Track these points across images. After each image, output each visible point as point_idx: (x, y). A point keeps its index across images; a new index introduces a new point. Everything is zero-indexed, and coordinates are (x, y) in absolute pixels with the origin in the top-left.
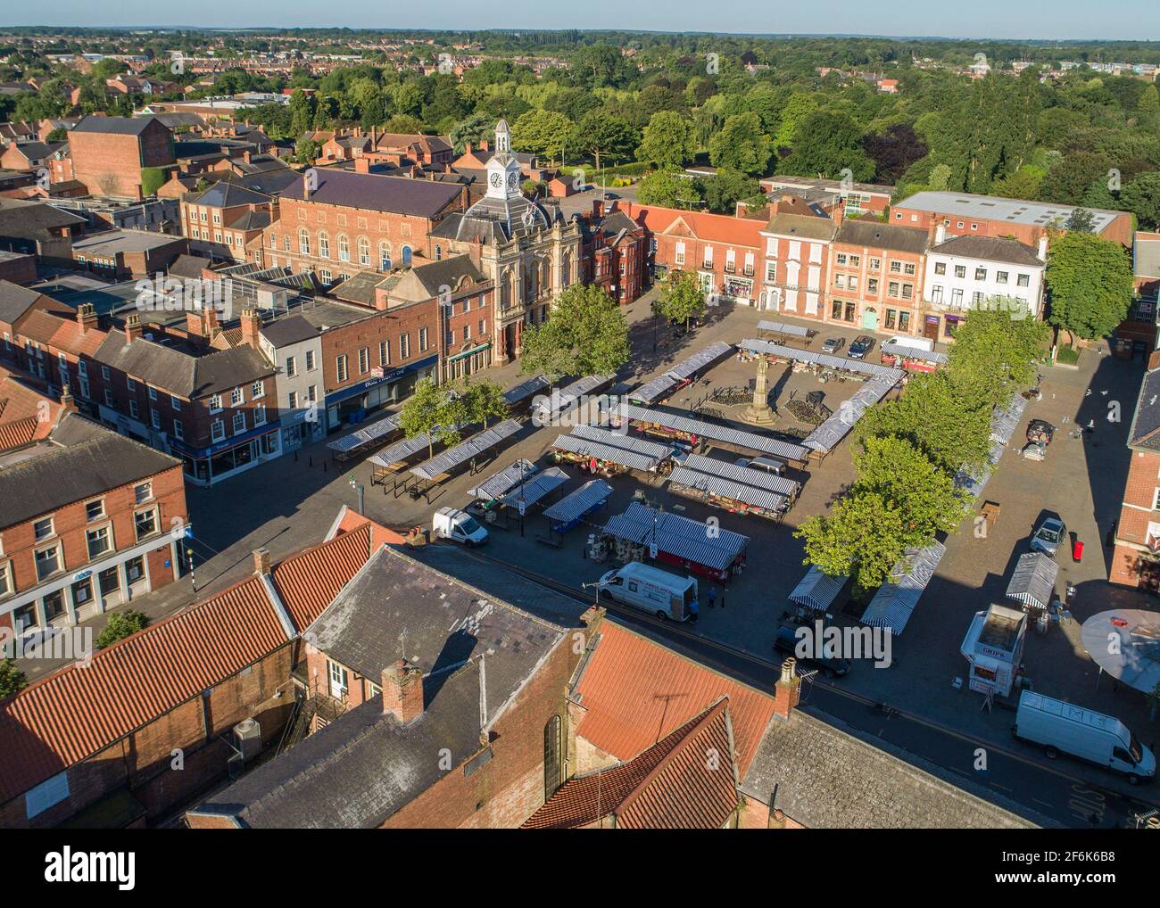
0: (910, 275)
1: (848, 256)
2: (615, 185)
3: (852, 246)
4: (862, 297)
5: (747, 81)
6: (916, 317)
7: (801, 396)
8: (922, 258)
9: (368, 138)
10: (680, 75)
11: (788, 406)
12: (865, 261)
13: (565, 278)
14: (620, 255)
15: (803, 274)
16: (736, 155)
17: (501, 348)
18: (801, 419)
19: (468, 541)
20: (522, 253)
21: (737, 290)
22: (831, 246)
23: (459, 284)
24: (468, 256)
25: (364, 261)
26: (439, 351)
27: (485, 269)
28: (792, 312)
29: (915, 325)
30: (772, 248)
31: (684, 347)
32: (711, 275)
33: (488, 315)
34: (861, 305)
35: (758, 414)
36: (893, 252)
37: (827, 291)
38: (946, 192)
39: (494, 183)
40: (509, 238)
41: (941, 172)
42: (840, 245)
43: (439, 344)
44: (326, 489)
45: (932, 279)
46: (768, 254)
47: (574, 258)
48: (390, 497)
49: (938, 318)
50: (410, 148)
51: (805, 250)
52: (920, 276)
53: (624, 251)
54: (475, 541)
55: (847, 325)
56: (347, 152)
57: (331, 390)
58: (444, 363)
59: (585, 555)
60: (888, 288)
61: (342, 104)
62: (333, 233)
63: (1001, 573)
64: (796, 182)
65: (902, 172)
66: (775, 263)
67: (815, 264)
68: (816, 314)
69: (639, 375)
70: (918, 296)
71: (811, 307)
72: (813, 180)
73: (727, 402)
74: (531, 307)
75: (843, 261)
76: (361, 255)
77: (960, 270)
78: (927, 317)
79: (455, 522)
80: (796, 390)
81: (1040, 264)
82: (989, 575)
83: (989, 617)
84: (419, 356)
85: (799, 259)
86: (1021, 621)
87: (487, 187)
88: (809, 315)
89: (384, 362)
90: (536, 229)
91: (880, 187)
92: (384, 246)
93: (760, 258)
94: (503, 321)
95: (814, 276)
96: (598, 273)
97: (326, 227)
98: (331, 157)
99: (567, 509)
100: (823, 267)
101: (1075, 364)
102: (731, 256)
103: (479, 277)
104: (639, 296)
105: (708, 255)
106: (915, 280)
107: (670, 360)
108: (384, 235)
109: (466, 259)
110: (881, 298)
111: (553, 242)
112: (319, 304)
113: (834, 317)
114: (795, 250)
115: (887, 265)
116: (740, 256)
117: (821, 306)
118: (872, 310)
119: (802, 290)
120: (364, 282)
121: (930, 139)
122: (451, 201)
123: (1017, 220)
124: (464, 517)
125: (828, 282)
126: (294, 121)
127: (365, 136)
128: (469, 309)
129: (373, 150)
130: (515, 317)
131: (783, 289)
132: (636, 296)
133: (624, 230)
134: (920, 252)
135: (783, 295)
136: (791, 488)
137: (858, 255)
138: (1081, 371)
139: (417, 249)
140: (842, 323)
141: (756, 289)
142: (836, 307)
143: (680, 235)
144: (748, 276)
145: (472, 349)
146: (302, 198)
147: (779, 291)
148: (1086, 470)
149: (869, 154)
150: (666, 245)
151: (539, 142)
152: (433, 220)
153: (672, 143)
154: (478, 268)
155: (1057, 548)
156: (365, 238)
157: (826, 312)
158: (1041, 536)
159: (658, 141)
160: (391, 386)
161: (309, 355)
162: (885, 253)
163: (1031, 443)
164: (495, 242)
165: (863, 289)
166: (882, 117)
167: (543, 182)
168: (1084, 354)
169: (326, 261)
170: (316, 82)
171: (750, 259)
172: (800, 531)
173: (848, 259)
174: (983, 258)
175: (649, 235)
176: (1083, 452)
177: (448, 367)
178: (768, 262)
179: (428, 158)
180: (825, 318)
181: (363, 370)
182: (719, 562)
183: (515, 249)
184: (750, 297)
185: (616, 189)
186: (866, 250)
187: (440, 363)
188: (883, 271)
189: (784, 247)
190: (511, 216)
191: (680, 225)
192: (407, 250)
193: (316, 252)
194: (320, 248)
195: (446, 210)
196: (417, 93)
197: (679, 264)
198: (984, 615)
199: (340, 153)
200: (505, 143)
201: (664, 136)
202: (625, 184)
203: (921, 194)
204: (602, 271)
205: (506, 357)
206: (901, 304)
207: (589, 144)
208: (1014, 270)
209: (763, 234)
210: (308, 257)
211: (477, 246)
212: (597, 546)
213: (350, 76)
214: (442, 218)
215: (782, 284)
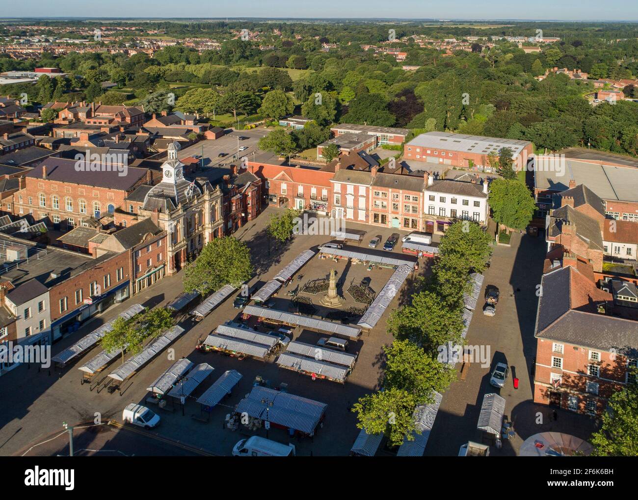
0: (416, 202)
1: (381, 192)
2: (246, 129)
3: (382, 188)
4: (390, 212)
5: (323, 57)
6: (421, 222)
7: (358, 282)
8: (421, 194)
9: (89, 107)
10: (284, 54)
11: (349, 290)
12: (390, 195)
13: (213, 218)
14: (247, 196)
15: (356, 201)
16: (316, 113)
17: (172, 266)
18: (358, 300)
19: (147, 427)
20: (185, 213)
21: (318, 207)
22: (371, 188)
23: (144, 238)
24: (150, 218)
25: (82, 211)
26: (131, 277)
27: (161, 225)
28: (351, 219)
29: (421, 226)
30: (337, 186)
31: (287, 250)
32: (302, 200)
33: (163, 250)
34: (390, 217)
35: (332, 300)
36: (407, 191)
37: (370, 209)
38: (434, 132)
39: (167, 175)
40: (176, 206)
41: (431, 122)
42: (376, 187)
43: (131, 274)
44: (49, 391)
45: (427, 203)
46: (335, 191)
47: (218, 207)
48: (94, 393)
49: (433, 223)
50: (116, 115)
51: (356, 190)
52: (421, 202)
53: (250, 194)
54: (151, 426)
55: (383, 225)
56: (76, 115)
57: (55, 319)
58: (134, 283)
59: (224, 426)
60: (404, 208)
61: (73, 81)
62: (62, 197)
63: (474, 403)
64: (351, 129)
65: (411, 119)
66: (340, 195)
67: (362, 196)
68: (365, 220)
69: (259, 275)
70: (421, 212)
71: (362, 216)
72: (361, 127)
73: (313, 291)
74: (191, 238)
75: (378, 195)
76: (80, 208)
77: (442, 200)
78: (427, 222)
79: (137, 415)
80: (354, 278)
81: (484, 196)
82: (468, 405)
83: (468, 449)
84: (118, 283)
85: (353, 194)
86: (486, 450)
87: (162, 177)
88: (361, 221)
89: (93, 293)
90: (193, 197)
91: (399, 130)
92: (96, 204)
93: (331, 192)
94: (173, 251)
95: (362, 203)
96: (234, 208)
97: (57, 193)
98: (64, 119)
99: (212, 397)
100: (367, 197)
101: (508, 244)
102: (314, 191)
103: (157, 230)
104: (260, 213)
105: (301, 190)
106: (419, 204)
107: (278, 261)
108: (95, 199)
109: (149, 221)
110: (400, 213)
111: (204, 201)
112: (50, 251)
113: (375, 221)
114: (350, 188)
115: (403, 197)
116: (319, 192)
117: (367, 216)
118: (396, 218)
119: (356, 208)
120: (82, 233)
121: (425, 99)
122: (140, 179)
123: (474, 151)
124: (144, 410)
125: (370, 205)
126: (41, 93)
127: (87, 106)
128: (150, 250)
129: (93, 116)
130: (180, 247)
131: (345, 208)
132: (258, 213)
133: (249, 183)
134: (421, 191)
135: (345, 211)
136: (352, 361)
137: (387, 192)
138: (512, 247)
139: (118, 206)
140: (379, 224)
141: (329, 207)
142: (376, 216)
143: (283, 180)
144: (324, 201)
145: (152, 271)
146: (41, 177)
147: (343, 209)
148: (517, 318)
149: (392, 112)
150: (275, 185)
151: (199, 105)
152: (128, 191)
153: (279, 106)
154: (157, 225)
155: (505, 382)
156: (83, 199)
157: (370, 219)
158: (496, 375)
159: (271, 106)
160: (97, 305)
161: (41, 304)
162: (401, 191)
163: (487, 305)
164: (167, 211)
165: (390, 208)
166: (399, 82)
167: (201, 133)
168: (513, 235)
169: (56, 210)
170: (56, 61)
171: (325, 192)
172: (356, 407)
173: (380, 194)
174: (454, 193)
175: (264, 180)
176: (515, 306)
177: (137, 285)
178: (335, 195)
179: (128, 120)
180: (370, 222)
181: (78, 301)
182: (308, 428)
183: (181, 212)
184: (326, 211)
185: (246, 131)
186: (390, 190)
187: (131, 283)
188: (401, 199)
189: (344, 188)
190: (178, 193)
191: (283, 175)
192: (111, 207)
193: (50, 206)
194: (53, 204)
195: (136, 185)
196: (123, 72)
197: (284, 195)
198: (466, 447)
199: (70, 116)
200: (174, 155)
201: (274, 103)
202: (252, 128)
203: (421, 136)
204: (236, 207)
205: (175, 270)
206: (412, 215)
207: (229, 107)
208: (471, 200)
209: (331, 181)
210: (44, 209)
211: (156, 214)
212: (232, 421)
213: (80, 60)
214: (134, 189)
215: (344, 205)
